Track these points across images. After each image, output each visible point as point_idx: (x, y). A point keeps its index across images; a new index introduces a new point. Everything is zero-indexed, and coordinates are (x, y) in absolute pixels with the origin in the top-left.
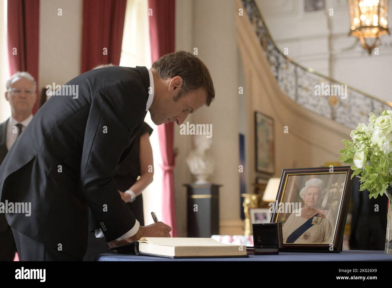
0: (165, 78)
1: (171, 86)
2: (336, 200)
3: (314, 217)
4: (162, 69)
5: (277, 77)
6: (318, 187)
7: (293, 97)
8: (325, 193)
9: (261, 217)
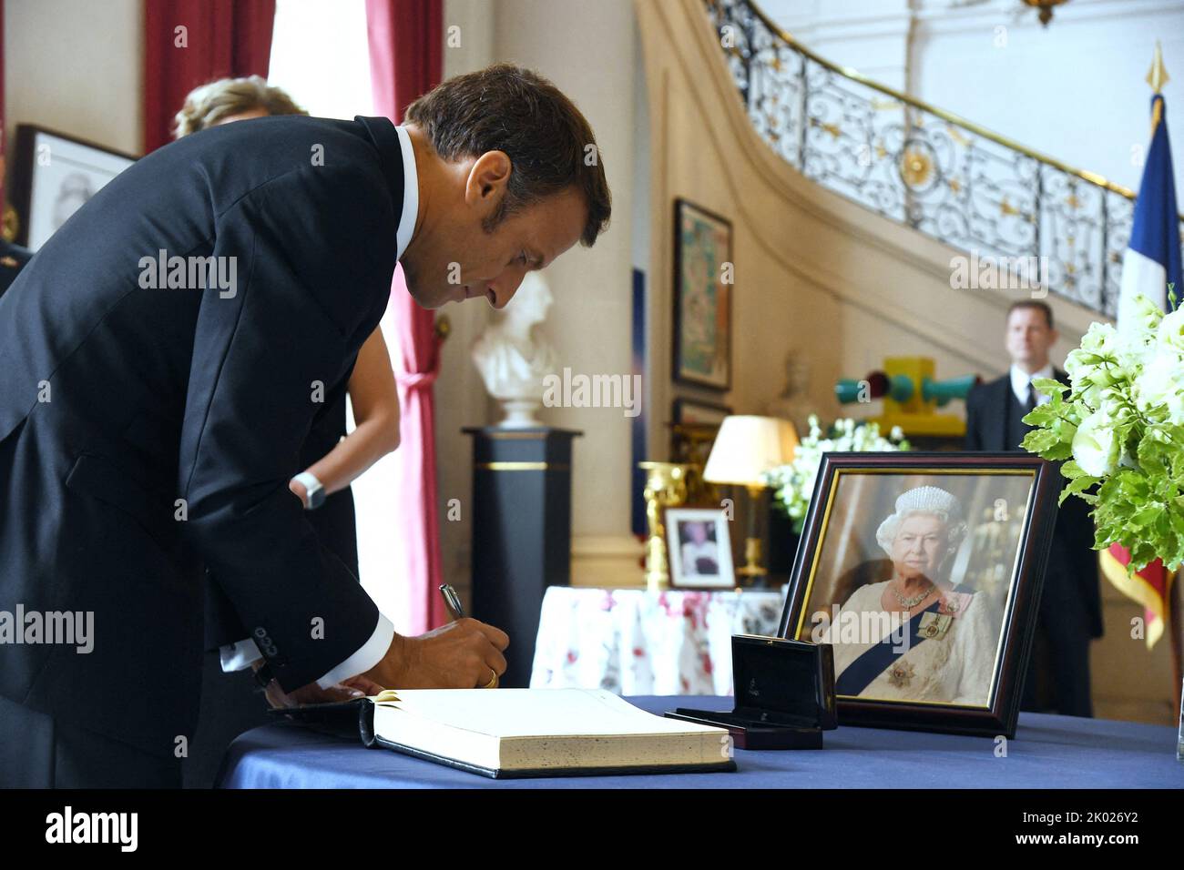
0: (452, 158)
1: (473, 183)
2: (997, 561)
3: (926, 613)
4: (441, 127)
5: (745, 93)
6: (939, 517)
7: (792, 157)
8: (960, 538)
9: (698, 533)
